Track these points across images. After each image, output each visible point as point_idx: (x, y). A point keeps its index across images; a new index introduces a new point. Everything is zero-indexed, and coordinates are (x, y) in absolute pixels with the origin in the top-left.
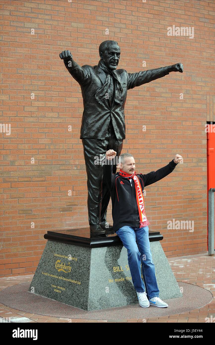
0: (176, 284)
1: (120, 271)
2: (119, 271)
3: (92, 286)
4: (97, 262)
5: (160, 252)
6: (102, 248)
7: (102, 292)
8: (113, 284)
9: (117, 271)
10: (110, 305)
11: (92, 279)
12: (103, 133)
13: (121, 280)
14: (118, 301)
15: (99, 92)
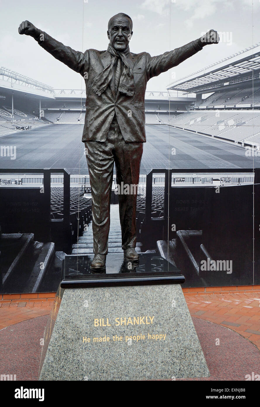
0: (200, 355)
1: (105, 326)
2: (103, 325)
3: (54, 345)
4: (69, 310)
5: (179, 301)
6: (82, 289)
7: (68, 356)
8: (89, 345)
9: (99, 326)
10: (76, 377)
11: (55, 334)
12: (103, 134)
13: (104, 340)
14: (93, 373)
15: (97, 80)
